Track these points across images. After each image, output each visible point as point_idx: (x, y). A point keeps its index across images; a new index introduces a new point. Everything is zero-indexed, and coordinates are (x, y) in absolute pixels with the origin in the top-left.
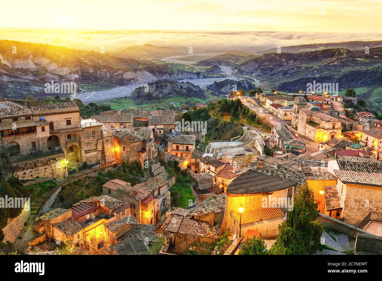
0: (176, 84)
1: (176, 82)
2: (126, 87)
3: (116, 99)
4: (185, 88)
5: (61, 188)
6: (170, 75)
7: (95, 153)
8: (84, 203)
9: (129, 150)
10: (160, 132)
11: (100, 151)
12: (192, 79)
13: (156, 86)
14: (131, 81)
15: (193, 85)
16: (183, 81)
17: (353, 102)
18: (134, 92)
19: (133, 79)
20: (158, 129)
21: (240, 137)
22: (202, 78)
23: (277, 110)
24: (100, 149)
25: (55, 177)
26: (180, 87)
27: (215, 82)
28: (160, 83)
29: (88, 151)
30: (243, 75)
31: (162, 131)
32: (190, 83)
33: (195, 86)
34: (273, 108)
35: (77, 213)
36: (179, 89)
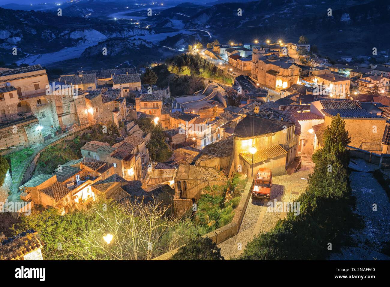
0: (128, 42)
1: (128, 39)
2: (74, 48)
3: (65, 61)
4: (137, 45)
5: (39, 154)
6: (120, 33)
7: (68, 116)
8: (66, 167)
9: (102, 111)
10: (126, 91)
11: (73, 114)
12: (143, 35)
13: (107, 45)
14: (80, 41)
15: (145, 41)
16: (134, 37)
17: (306, 48)
18: (84, 52)
19: (81, 39)
20: (124, 88)
21: (202, 91)
22: (154, 34)
23: (236, 61)
24: (73, 112)
25: (30, 144)
26: (132, 45)
27: (168, 37)
28: (111, 42)
29: (60, 114)
30: (195, 28)
31: (128, 90)
32: (142, 39)
33: (148, 43)
34: (232, 59)
35: (61, 177)
36: (132, 46)
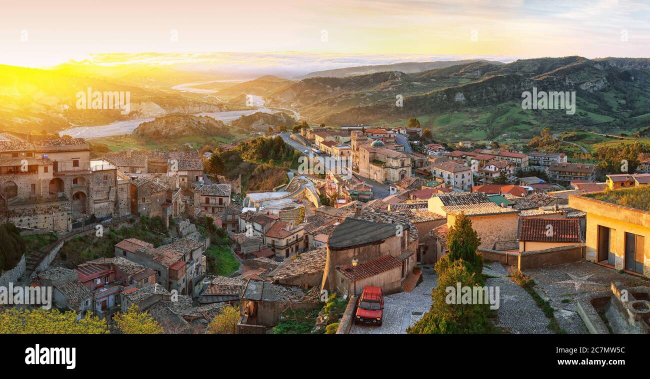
0: (192, 119)
1: (192, 116)
2: (127, 122)
3: (114, 137)
4: (203, 124)
6: (183, 108)
7: (106, 204)
9: (150, 202)
10: (183, 180)
11: (113, 201)
12: (212, 112)
13: (166, 121)
14: (134, 115)
15: (213, 120)
16: (201, 114)
17: (418, 133)
18: (137, 128)
19: (137, 112)
20: (180, 176)
21: (285, 186)
22: (226, 111)
23: (331, 149)
24: (113, 200)
25: (56, 229)
26: (196, 123)
27: (243, 116)
28: (170, 118)
29: (97, 200)
30: (278, 107)
31: (186, 179)
32: (210, 117)
33: (216, 122)
34: (325, 146)
36: (196, 125)
